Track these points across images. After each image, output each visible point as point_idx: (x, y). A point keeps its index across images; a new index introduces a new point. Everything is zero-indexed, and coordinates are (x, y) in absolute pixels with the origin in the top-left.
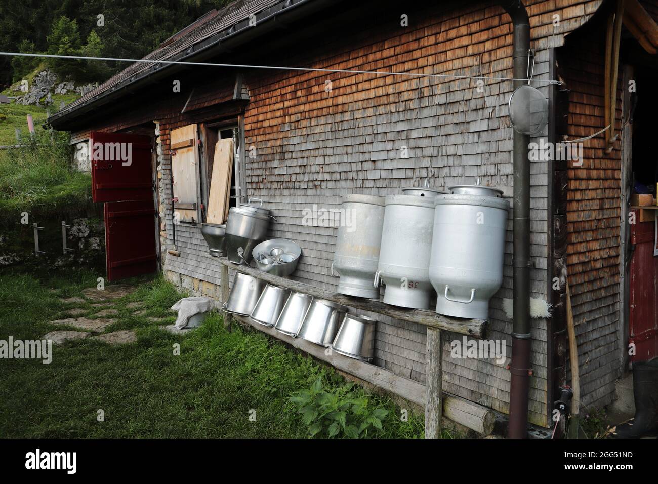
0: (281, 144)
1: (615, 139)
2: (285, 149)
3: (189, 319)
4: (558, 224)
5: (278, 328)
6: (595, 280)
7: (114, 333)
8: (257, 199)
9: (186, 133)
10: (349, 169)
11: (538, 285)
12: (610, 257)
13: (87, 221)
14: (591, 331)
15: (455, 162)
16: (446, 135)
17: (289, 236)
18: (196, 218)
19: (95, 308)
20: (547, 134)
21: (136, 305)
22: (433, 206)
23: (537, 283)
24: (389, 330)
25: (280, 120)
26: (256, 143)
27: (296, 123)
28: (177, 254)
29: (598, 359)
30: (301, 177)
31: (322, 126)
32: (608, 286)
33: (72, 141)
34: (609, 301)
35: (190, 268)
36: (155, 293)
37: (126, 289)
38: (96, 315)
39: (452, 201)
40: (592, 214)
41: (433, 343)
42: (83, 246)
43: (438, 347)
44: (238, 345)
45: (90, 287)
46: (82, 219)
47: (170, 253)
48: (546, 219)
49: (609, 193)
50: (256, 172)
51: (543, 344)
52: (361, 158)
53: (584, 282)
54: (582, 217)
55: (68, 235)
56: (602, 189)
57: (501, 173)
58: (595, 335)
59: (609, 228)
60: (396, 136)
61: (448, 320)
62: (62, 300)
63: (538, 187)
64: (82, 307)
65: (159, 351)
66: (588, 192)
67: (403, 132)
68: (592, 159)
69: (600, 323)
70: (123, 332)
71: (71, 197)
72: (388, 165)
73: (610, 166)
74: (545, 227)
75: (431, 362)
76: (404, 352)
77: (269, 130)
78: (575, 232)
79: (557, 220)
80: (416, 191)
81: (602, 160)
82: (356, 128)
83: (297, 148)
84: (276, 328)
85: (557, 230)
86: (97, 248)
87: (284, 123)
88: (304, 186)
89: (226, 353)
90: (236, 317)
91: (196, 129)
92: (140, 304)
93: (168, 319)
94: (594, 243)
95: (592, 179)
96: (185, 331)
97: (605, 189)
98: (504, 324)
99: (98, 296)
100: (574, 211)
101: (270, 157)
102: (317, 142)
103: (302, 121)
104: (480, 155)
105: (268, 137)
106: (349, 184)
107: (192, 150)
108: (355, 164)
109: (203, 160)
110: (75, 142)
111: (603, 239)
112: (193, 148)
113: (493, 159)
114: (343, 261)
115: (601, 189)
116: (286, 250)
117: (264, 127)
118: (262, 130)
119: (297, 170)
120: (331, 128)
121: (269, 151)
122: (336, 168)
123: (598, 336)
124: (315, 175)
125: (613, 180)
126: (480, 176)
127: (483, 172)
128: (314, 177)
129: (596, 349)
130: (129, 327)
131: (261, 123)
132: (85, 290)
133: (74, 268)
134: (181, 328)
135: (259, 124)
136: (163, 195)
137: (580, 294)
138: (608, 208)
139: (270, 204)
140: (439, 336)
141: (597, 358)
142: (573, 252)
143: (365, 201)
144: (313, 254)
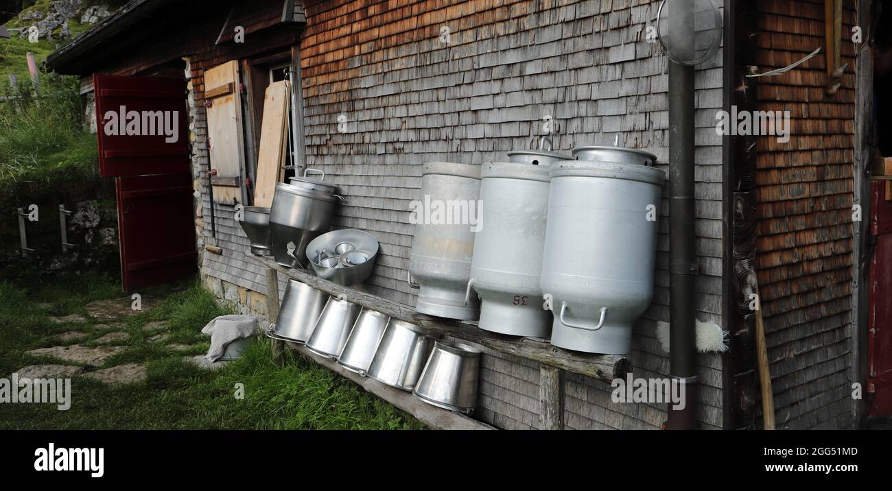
0: (350, 88)
1: (841, 71)
2: (355, 95)
3: (225, 347)
4: (739, 206)
5: (342, 362)
6: (810, 291)
7: (117, 367)
8: (319, 170)
9: (223, 75)
10: (441, 124)
11: (709, 301)
12: (835, 255)
13: (97, 205)
14: (804, 369)
15: (589, 110)
16: (576, 69)
17: (363, 224)
18: (239, 199)
19: (97, 330)
20: (721, 64)
21: (155, 325)
22: (548, 179)
23: (707, 297)
24: (499, 366)
25: (347, 52)
26: (316, 87)
27: (369, 56)
28: (217, 251)
29: (815, 412)
30: (376, 137)
31: (404, 59)
32: (831, 301)
33: (82, 89)
34: (834, 324)
35: (234, 272)
36: (186, 308)
37: (149, 302)
38: (97, 340)
39: (572, 172)
40: (804, 188)
41: (549, 390)
42: (92, 240)
43: (557, 396)
44: (288, 387)
45: (97, 299)
46: (90, 202)
47: (209, 250)
48: (721, 198)
49: (834, 157)
50: (318, 131)
51: (718, 391)
52: (458, 106)
53: (792, 294)
54: (788, 193)
55: (68, 225)
56: (822, 150)
57: (655, 126)
58: (810, 376)
59: (833, 210)
60: (505, 73)
61: (569, 355)
62: (53, 319)
63: (708, 148)
64: (80, 329)
65: (177, 394)
66: (797, 154)
67: (514, 66)
68: (805, 102)
69: (818, 356)
70: (129, 366)
71: (72, 169)
72: (495, 117)
73: (835, 114)
74: (718, 210)
75: (546, 419)
76: (520, 399)
77: (332, 67)
78: (775, 217)
79: (739, 199)
80: (527, 156)
81: (821, 105)
82: (450, 61)
83: (371, 94)
84: (339, 363)
85: (738, 215)
86: (111, 243)
87: (352, 56)
88: (381, 150)
89: (270, 398)
90: (290, 344)
91: (236, 68)
92: (163, 324)
93: (197, 346)
94: (808, 234)
95: (804, 135)
96: (219, 364)
97: (827, 149)
98: (660, 361)
99: (107, 313)
100: (774, 185)
101: (336, 107)
102: (397, 84)
103: (376, 53)
104: (624, 99)
105: (331, 77)
106: (442, 146)
107: (231, 99)
108: (450, 116)
109: (248, 113)
110: (86, 91)
111: (823, 227)
112: (233, 96)
113: (643, 105)
114: (421, 263)
115: (819, 150)
116: (359, 246)
117: (326, 63)
118: (323, 67)
119: (371, 126)
120: (416, 62)
121: (333, 99)
122: (423, 123)
123: (815, 377)
124: (395, 133)
125: (840, 137)
126: (624, 132)
127: (629, 126)
128: (393, 136)
129: (811, 396)
130: (138, 359)
131: (322, 56)
132: (90, 304)
133: (78, 273)
134: (214, 359)
135: (320, 59)
136: (198, 165)
137: (784, 313)
138: (833, 180)
139: (337, 178)
140: (558, 379)
141: (814, 410)
142: (771, 248)
143: (454, 172)
144: (396, 251)
